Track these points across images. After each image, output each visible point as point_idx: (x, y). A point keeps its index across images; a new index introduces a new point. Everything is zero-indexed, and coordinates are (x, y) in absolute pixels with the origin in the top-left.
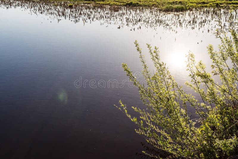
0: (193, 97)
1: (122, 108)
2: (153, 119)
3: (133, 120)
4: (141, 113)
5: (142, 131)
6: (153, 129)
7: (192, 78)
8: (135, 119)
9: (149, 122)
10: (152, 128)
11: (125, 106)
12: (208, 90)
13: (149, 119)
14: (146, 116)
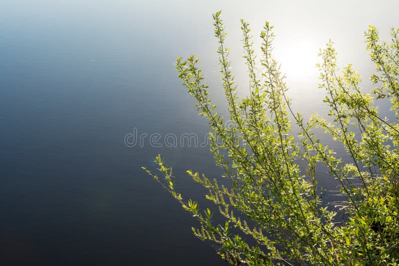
0: (330, 152)
1: (162, 175)
2: (235, 201)
3: (188, 206)
4: (208, 187)
5: (208, 233)
6: (236, 226)
7: (331, 106)
8: (192, 206)
9: (227, 210)
10: (234, 224)
11: (169, 171)
12: (365, 136)
13: (227, 201)
14: (221, 195)
